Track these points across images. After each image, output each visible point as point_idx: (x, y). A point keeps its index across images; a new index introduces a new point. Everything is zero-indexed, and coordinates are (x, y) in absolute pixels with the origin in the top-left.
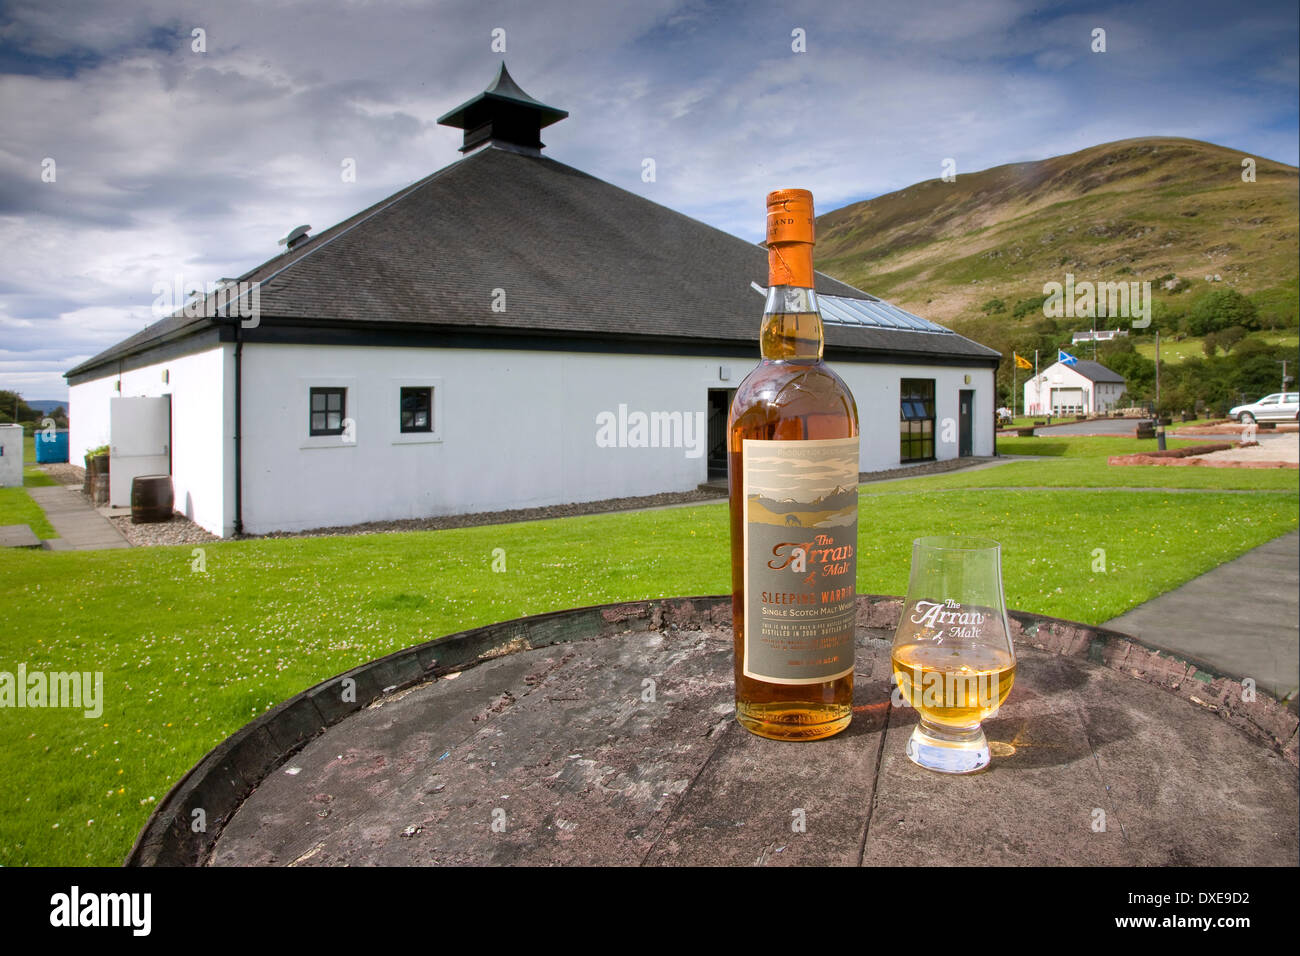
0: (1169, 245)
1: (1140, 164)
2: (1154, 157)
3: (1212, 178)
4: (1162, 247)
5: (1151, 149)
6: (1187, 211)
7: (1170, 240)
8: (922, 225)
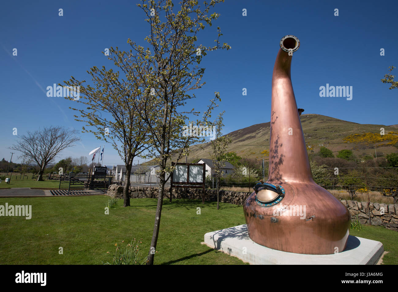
0: (310, 137)
1: (304, 119)
2: (308, 118)
3: (321, 122)
4: (308, 138)
5: (307, 116)
6: (315, 129)
7: (310, 136)
8: (253, 134)
